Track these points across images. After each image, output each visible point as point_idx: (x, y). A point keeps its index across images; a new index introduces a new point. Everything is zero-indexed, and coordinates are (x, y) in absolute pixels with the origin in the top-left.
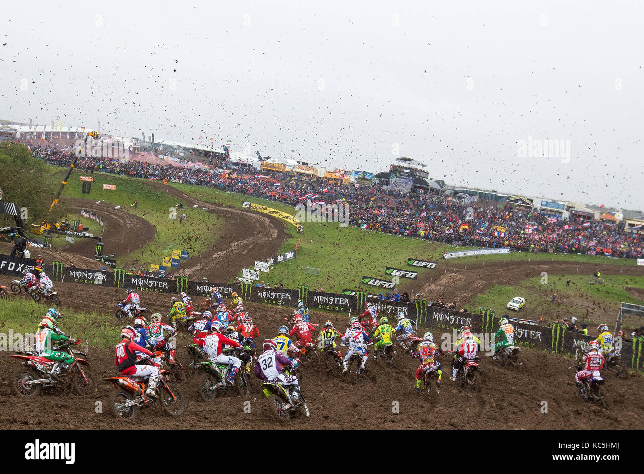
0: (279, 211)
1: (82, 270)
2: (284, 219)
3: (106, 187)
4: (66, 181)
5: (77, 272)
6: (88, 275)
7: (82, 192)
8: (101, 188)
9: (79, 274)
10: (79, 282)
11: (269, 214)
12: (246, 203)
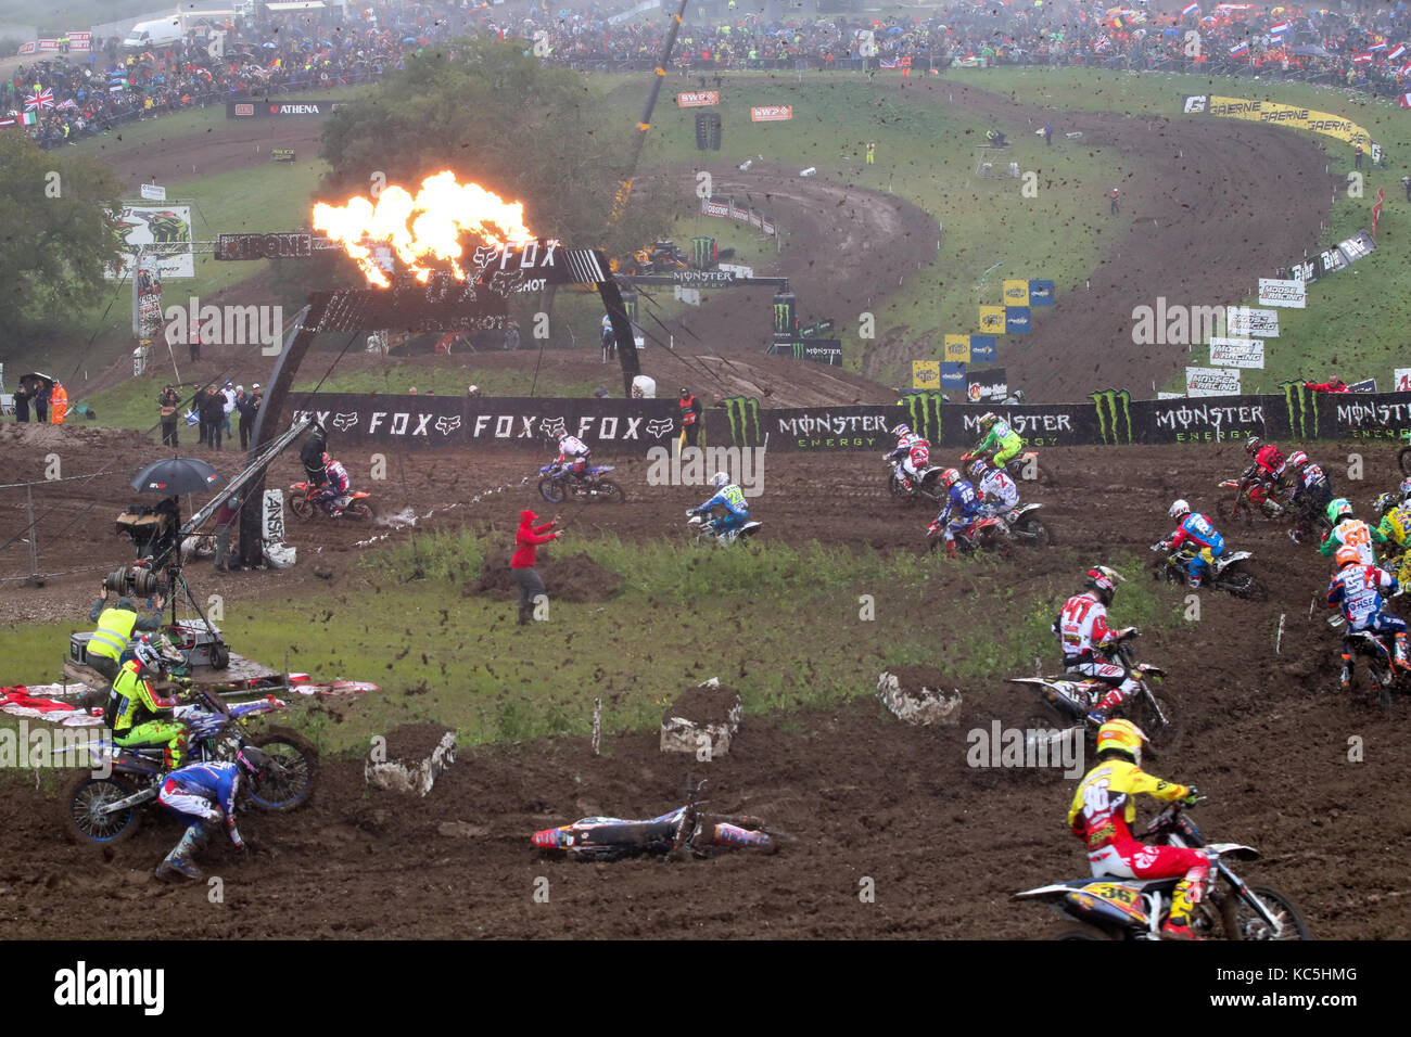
0: (1299, 110)
1: (815, 413)
2: (1319, 130)
3: (762, 114)
4: (646, 121)
5: (801, 421)
6: (832, 424)
7: (695, 145)
8: (749, 122)
9: (805, 424)
10: (809, 448)
11: (1272, 121)
12: (1196, 98)
